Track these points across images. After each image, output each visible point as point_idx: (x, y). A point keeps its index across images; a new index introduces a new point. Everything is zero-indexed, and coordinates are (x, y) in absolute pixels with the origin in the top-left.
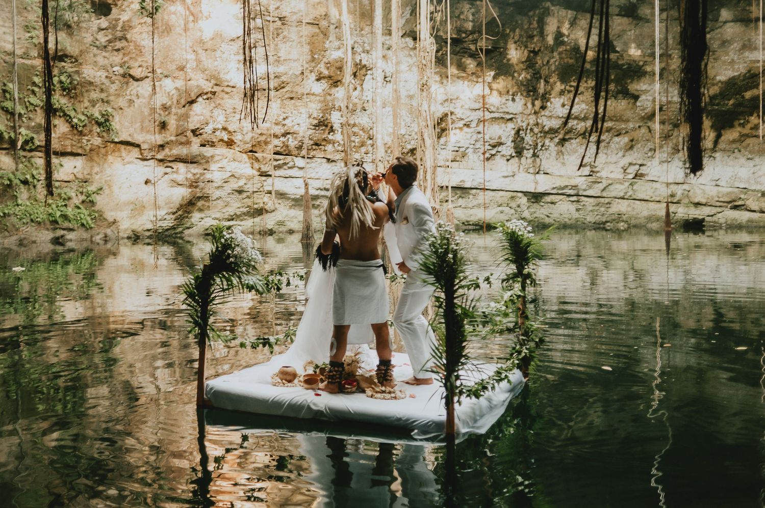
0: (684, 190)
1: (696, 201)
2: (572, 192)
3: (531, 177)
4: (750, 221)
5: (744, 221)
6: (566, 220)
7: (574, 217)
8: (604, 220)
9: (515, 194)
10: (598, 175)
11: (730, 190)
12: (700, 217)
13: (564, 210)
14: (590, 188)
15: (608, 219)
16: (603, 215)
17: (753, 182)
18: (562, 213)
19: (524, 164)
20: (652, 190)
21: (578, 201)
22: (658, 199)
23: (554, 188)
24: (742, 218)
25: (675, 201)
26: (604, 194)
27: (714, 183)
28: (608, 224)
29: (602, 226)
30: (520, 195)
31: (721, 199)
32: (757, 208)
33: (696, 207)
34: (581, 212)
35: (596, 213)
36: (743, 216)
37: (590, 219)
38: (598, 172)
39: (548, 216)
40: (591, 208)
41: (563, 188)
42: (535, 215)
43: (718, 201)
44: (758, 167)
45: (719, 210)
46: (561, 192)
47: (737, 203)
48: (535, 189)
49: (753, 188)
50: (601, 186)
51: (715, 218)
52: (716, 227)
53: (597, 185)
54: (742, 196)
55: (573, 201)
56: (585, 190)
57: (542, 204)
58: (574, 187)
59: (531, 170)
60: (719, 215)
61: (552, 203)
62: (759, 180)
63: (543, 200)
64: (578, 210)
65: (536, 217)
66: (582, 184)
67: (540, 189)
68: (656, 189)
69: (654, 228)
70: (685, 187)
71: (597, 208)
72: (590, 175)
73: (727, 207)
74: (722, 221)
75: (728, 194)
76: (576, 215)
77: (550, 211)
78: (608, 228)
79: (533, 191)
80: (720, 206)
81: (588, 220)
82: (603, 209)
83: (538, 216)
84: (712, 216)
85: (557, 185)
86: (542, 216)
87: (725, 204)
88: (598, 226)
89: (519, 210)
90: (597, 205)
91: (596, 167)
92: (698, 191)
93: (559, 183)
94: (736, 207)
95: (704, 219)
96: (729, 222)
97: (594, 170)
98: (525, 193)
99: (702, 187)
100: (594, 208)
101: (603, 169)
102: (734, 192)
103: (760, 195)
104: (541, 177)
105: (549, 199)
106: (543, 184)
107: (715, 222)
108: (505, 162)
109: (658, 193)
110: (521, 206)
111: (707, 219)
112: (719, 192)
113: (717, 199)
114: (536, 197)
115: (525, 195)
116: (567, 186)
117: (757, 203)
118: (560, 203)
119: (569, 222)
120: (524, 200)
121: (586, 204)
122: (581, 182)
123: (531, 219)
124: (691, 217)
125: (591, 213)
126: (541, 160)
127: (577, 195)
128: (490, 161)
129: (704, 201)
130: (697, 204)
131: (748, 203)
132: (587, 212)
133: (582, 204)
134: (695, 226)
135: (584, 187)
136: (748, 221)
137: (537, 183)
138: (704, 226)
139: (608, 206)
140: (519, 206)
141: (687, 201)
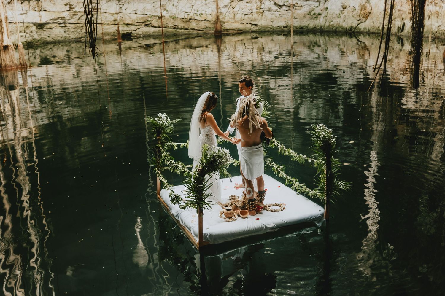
0: (120, 17)
1: (127, 22)
2: (61, 21)
3: (37, 13)
4: (154, 32)
5: (151, 33)
6: (59, 38)
7: (64, 36)
8: (80, 36)
9: (29, 24)
10: (74, 10)
11: (142, 16)
12: (130, 32)
13: (57, 32)
14: (72, 18)
15: (82, 36)
16: (79, 34)
17: (153, 11)
18: (57, 34)
19: (32, 5)
20: (104, 18)
21: (65, 27)
22: (107, 23)
23: (51, 20)
24: (150, 31)
25: (116, 23)
26: (79, 21)
27: (134, 12)
28: (83, 39)
29: (79, 40)
30: (31, 25)
31: (139, 21)
32: (157, 25)
33: (127, 26)
34: (67, 33)
35: (75, 33)
36: (150, 30)
37: (73, 36)
38: (74, 8)
39: (48, 37)
40: (72, 30)
41: (56, 20)
42: (41, 36)
43: (137, 22)
44: (156, 3)
45: (138, 27)
46: (55, 21)
47: (147, 23)
48: (40, 21)
49: (154, 15)
50: (77, 17)
51: (137, 32)
52: (138, 37)
53: (75, 17)
54: (149, 19)
55: (62, 27)
56: (69, 20)
57: (45, 29)
58: (63, 18)
59: (37, 9)
60: (139, 30)
61: (51, 28)
62: (156, 10)
63: (45, 27)
64: (65, 31)
65: (42, 38)
66: (67, 16)
67: (43, 21)
68: (106, 17)
69: (107, 39)
70: (120, 15)
71: (76, 30)
72: (69, 10)
73: (142, 25)
74: (141, 33)
75: (142, 18)
76: (65, 35)
77: (50, 33)
78: (83, 41)
79: (39, 22)
80: (139, 25)
81: (71, 37)
82: (79, 30)
83: (43, 37)
84: (135, 30)
85: (53, 18)
86: (45, 37)
87: (141, 24)
88: (77, 40)
89: (32, 34)
90: (76, 28)
91: (72, 5)
92: (127, 17)
93: (54, 16)
94: (146, 25)
95: (131, 32)
96: (144, 34)
97: (71, 7)
98: (34, 24)
99: (129, 14)
100: (74, 30)
101: (76, 6)
102: (145, 17)
103: (157, 18)
104: (43, 13)
105: (48, 26)
106: (44, 17)
107: (137, 34)
108: (21, 5)
109: (107, 19)
110: (33, 32)
111: (133, 32)
112: (137, 17)
113: (137, 21)
114: (41, 26)
115: (34, 25)
116: (59, 18)
117: (157, 23)
118: (55, 28)
119: (61, 39)
120: (34, 28)
121: (70, 28)
122: (66, 15)
123: (39, 39)
124: (125, 32)
125: (73, 33)
126: (42, 3)
127: (64, 23)
128: (10, 4)
129: (130, 23)
130: (128, 25)
131: (152, 23)
132: (71, 33)
133: (67, 28)
134: (128, 37)
135: (68, 18)
136: (153, 32)
137: (41, 17)
138: (132, 36)
139: (82, 28)
140: (31, 32)
141: (121, 23)
